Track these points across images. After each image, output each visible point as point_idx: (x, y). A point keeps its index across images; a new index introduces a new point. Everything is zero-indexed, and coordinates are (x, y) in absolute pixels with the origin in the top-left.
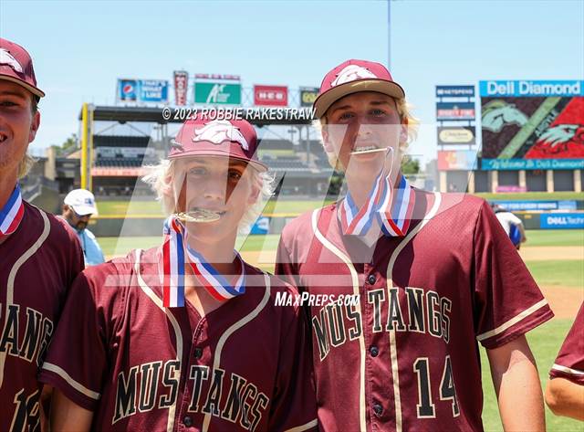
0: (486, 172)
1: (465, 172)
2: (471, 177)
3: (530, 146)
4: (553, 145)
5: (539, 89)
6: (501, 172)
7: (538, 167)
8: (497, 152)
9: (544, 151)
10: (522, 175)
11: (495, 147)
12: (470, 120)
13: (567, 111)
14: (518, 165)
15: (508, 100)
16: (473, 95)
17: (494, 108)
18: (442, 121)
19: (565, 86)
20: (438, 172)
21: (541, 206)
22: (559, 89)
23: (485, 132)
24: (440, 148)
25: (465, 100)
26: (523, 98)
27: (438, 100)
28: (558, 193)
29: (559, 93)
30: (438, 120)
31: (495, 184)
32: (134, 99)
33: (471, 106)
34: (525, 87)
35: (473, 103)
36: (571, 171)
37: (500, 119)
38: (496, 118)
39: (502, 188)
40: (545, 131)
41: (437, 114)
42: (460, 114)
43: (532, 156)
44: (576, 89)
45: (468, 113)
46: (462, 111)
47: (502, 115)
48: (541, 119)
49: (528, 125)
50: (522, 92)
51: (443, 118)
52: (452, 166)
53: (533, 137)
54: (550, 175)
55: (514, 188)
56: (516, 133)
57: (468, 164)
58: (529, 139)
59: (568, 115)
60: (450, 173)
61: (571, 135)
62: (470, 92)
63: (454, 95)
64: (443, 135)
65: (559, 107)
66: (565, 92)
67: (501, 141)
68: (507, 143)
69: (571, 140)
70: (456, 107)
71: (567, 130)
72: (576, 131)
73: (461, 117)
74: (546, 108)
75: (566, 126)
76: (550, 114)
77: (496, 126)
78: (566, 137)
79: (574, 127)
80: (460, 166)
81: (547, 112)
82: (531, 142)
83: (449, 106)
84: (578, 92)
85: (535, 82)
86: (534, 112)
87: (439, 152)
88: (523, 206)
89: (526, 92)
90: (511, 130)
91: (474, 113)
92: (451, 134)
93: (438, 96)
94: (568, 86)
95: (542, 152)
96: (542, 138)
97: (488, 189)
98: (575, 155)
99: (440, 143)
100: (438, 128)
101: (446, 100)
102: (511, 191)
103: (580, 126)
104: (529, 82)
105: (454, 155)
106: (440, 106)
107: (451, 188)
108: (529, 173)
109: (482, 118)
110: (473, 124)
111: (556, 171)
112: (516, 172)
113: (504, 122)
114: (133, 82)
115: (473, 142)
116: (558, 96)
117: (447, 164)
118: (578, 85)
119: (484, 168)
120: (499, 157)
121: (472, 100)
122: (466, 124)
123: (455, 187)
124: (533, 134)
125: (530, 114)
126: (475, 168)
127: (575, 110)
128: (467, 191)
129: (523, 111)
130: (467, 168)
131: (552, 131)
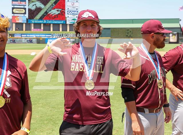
0: (30, 24)
1: (22, 24)
2: (24, 25)
3: (45, 15)
4: (53, 16)
6: (35, 24)
7: (48, 22)
8: (34, 17)
9: (50, 17)
10: (42, 25)
11: (33, 15)
12: (24, 6)
13: (58, 4)
14: (41, 22)
17: (33, 2)
18: (14, 5)
20: (12, 23)
21: (47, 36)
23: (29, 10)
24: (13, 15)
28: (54, 32)
30: (12, 5)
31: (33, 28)
36: (59, 24)
38: (33, 5)
39: (35, 29)
40: (50, 11)
41: (12, 3)
42: (20, 3)
43: (45, 19)
45: (23, 3)
46: (21, 2)
47: (36, 5)
48: (49, 7)
49: (45, 8)
51: (14, 4)
52: (17, 21)
53: (46, 12)
54: (52, 25)
55: (39, 30)
56: (40, 11)
57: (23, 21)
58: (45, 13)
59: (58, 5)
60: (17, 24)
61: (59, 12)
64: (14, 10)
65: (55, 3)
67: (35, 14)
68: (37, 14)
69: (59, 14)
70: (19, 1)
71: (58, 11)
72: (61, 11)
73: (21, 5)
74: (51, 3)
75: (57, 9)
76: (52, 5)
77: (33, 8)
78: (57, 13)
80: (20, 21)
82: (45, 14)
86: (47, 4)
87: (12, 16)
88: (40, 36)
90: (39, 10)
91: (26, 3)
92: (17, 10)
95: (49, 18)
96: (49, 13)
97: (30, 30)
98: (60, 19)
99: (13, 13)
100: (12, 8)
102: (37, 30)
105: (18, 17)
107: (17, 29)
108: (44, 24)
109: (28, 5)
110: (25, 7)
111: (53, 24)
112: (40, 24)
113: (36, 7)
115: (25, 13)
117: (15, 20)
119: (29, 22)
120: (34, 19)
122: (23, 7)
123: (18, 29)
124: (46, 11)
125: (45, 5)
126: (26, 22)
127: (61, 4)
128: (23, 30)
129: (43, 3)
130: (22, 22)
131: (53, 11)
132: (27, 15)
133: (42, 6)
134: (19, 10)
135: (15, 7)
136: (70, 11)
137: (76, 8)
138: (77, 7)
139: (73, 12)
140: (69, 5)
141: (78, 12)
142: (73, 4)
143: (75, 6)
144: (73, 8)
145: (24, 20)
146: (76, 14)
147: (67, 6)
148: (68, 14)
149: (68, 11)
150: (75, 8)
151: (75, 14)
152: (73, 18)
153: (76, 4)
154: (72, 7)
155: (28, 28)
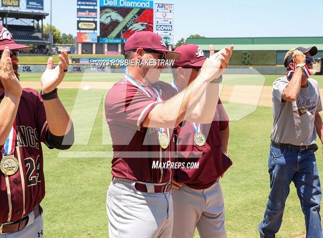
0: (102, 44)
1: (91, 44)
2: (94, 46)
3: (124, 32)
4: (135, 32)
5: (130, 4)
6: (109, 44)
8: (107, 34)
10: (120, 46)
11: (106, 32)
12: (94, 18)
13: (143, 15)
14: (117, 41)
15: (114, 8)
16: (96, 5)
17: (107, 12)
18: (80, 17)
19: (142, 3)
20: (78, 43)
22: (139, 4)
23: (101, 24)
24: (78, 31)
25: (92, 7)
26: (121, 8)
27: (78, 7)
29: (139, 6)
30: (78, 17)
31: (106, 50)
33: (95, 11)
34: (122, 2)
35: (96, 9)
37: (109, 18)
38: (107, 17)
39: (108, 52)
40: (131, 25)
41: (78, 14)
42: (89, 14)
43: (125, 37)
44: (147, 5)
45: (93, 14)
46: (90, 13)
47: (110, 16)
48: (130, 19)
49: (123, 21)
50: (121, 5)
52: (84, 41)
53: (126, 28)
55: (114, 53)
56: (117, 25)
57: (93, 40)
58: (123, 28)
59: (143, 17)
60: (83, 44)
61: (144, 27)
62: (95, 4)
63: (86, 5)
64: (80, 25)
65: (139, 13)
66: (142, 6)
67: (110, 29)
68: (113, 30)
69: (144, 29)
70: (87, 11)
71: (142, 25)
72: (146, 25)
73: (90, 16)
74: (132, 13)
75: (142, 23)
76: (134, 16)
77: (107, 21)
78: (141, 28)
79: (146, 24)
80: (88, 40)
81: (133, 16)
82: (124, 30)
83: (84, 10)
84: (149, 6)
86: (126, 15)
87: (78, 33)
89: (123, 5)
90: (115, 24)
91: (96, 15)
92: (84, 25)
93: (78, 5)
94: (144, 3)
96: (130, 28)
97: (102, 53)
99: (79, 28)
100: (78, 21)
101: (82, 7)
102: (113, 54)
103: (149, 23)
105: (86, 35)
106: (79, 10)
107: (84, 51)
109: (100, 17)
110: (96, 20)
112: (117, 44)
113: (112, 19)
115: (95, 29)
116: (138, 8)
117: (82, 39)
118: (149, 3)
119: (101, 42)
120: (109, 37)
121: (96, 8)
122: (92, 20)
123: (86, 51)
124: (126, 26)
125: (124, 16)
126: (96, 42)
127: (146, 15)
128: (92, 53)
129: (121, 15)
130: (92, 42)
131: (135, 25)
132: (98, 32)
133: (120, 18)
134: (86, 25)
135: (82, 19)
136: (161, 26)
137: (170, 21)
138: (171, 19)
139: (164, 27)
140: (158, 17)
141: (171, 26)
142: (165, 15)
143: (168, 19)
144: (165, 21)
145: (94, 38)
146: (170, 30)
147: (157, 18)
148: (157, 30)
149: (157, 26)
150: (167, 21)
151: (167, 30)
152: (165, 36)
153: (169, 16)
154: (163, 19)
155: (100, 50)
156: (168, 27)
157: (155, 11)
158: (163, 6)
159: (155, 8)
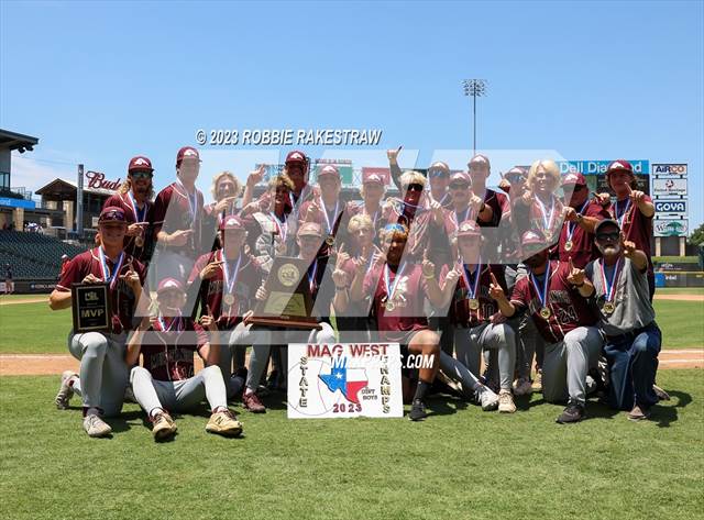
32: (267, 180)
34: (592, 167)
44: (638, 168)
84: (640, 170)
85: (601, 162)
89: (593, 171)
104: (596, 162)
114: (268, 166)
118: (640, 165)
136: (663, 203)
137: (680, 193)
138: (682, 191)
139: (671, 206)
140: (659, 188)
141: (684, 203)
142: (670, 184)
143: (676, 190)
144: (671, 194)
146: (680, 210)
147: (656, 190)
148: (657, 210)
149: (657, 203)
150: (676, 194)
152: (672, 222)
154: (668, 192)
156: (678, 206)
157: (651, 177)
158: (667, 168)
159: (652, 172)
